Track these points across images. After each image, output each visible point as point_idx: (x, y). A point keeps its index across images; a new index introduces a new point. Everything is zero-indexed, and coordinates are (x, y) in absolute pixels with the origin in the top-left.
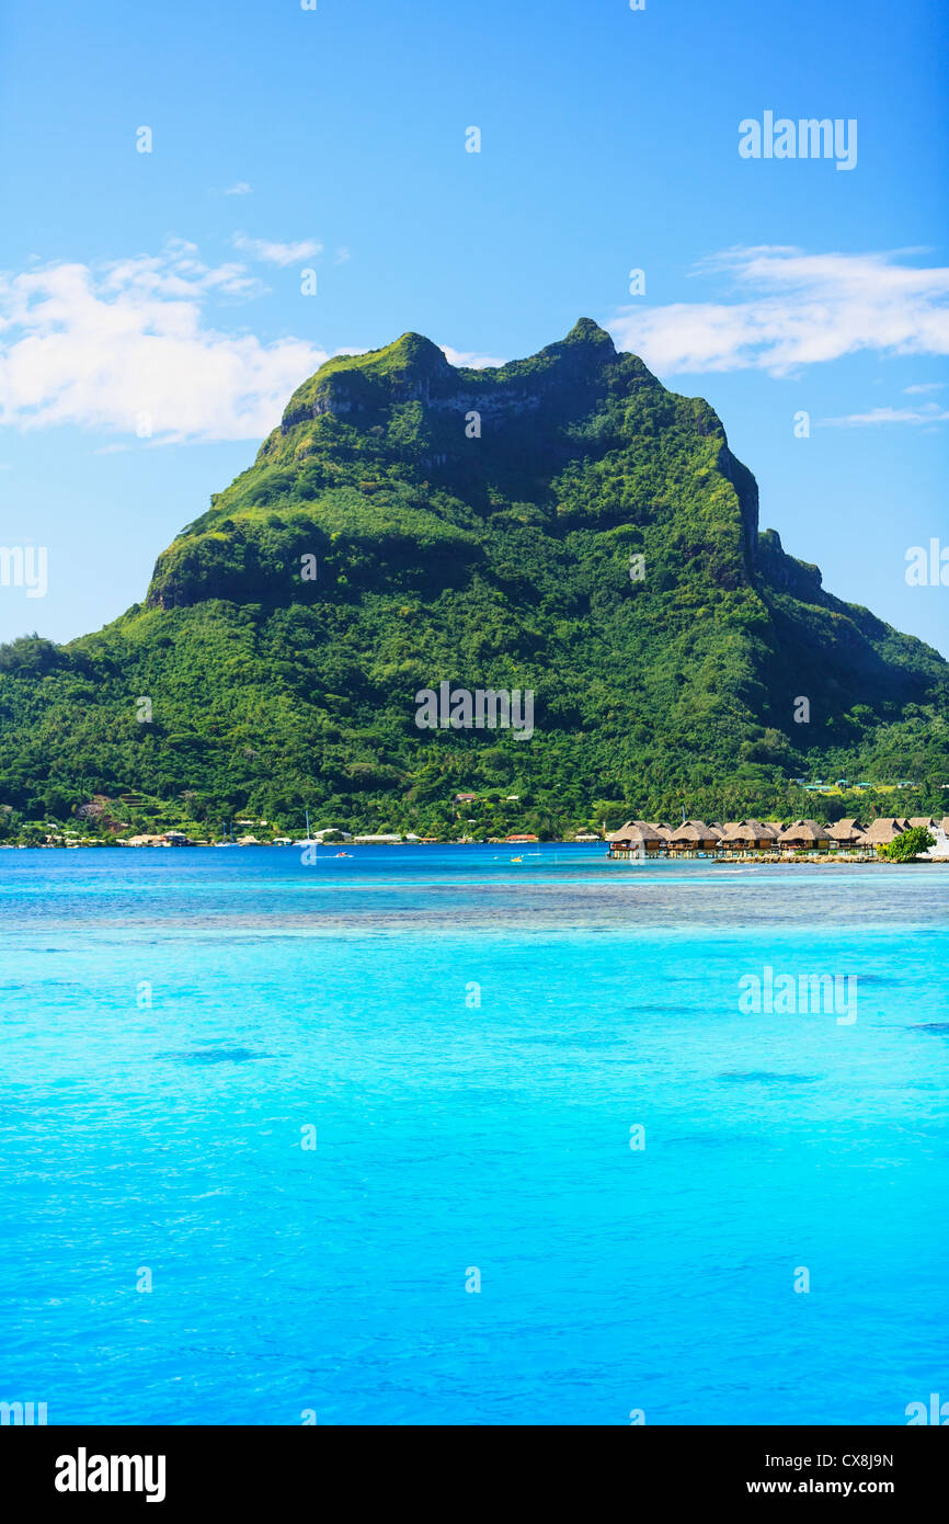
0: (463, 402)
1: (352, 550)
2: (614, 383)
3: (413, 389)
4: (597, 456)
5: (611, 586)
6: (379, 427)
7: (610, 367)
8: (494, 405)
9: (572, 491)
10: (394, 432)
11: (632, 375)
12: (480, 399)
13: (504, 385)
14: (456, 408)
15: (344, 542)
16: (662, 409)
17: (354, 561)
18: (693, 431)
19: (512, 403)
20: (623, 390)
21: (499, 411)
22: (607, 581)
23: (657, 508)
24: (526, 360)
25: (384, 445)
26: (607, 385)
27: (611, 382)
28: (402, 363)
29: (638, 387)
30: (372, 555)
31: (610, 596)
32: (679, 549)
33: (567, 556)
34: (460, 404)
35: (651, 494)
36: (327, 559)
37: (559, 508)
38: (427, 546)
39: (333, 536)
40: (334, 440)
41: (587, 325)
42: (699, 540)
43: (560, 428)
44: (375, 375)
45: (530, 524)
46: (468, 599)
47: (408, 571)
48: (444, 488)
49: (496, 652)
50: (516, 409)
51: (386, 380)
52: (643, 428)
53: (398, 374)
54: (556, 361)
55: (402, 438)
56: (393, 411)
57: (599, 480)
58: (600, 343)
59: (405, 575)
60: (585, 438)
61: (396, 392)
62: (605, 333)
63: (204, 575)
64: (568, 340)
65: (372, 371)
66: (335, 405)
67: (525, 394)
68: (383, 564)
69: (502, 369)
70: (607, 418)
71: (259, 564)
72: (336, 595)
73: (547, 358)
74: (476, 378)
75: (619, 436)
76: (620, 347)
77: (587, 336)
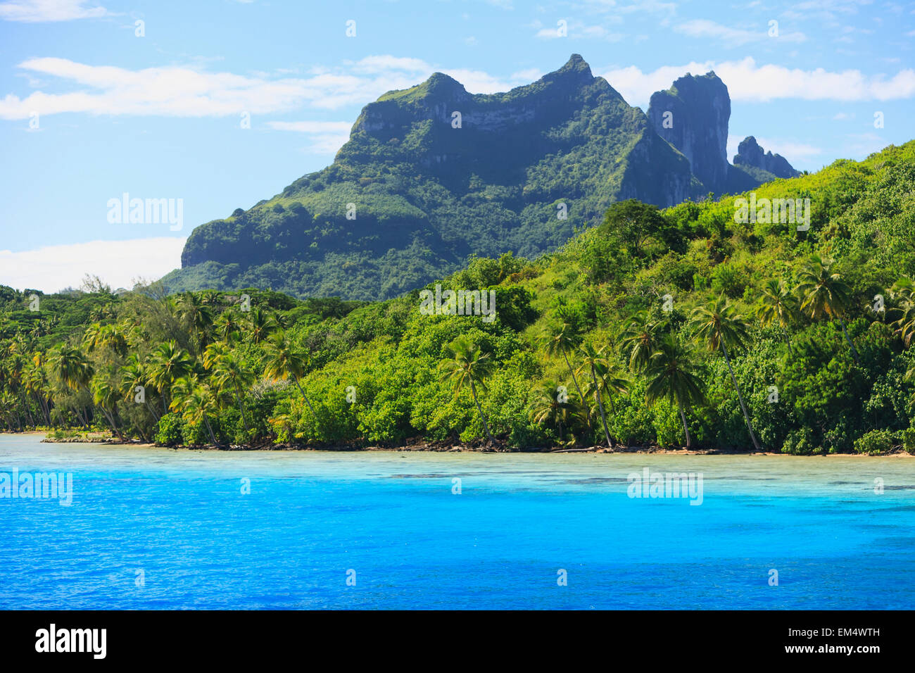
0: (475, 117)
1: (327, 225)
2: (588, 99)
3: (428, 111)
4: (566, 150)
5: (533, 242)
6: (396, 139)
7: (586, 87)
8: (498, 119)
9: (539, 177)
10: (407, 142)
11: (599, 92)
12: (488, 115)
13: (507, 104)
14: (472, 121)
15: (322, 220)
16: (615, 115)
17: (324, 232)
18: (631, 130)
19: (512, 116)
20: (593, 104)
21: (503, 122)
22: (532, 239)
23: (586, 186)
24: (528, 86)
25: (396, 151)
26: (584, 100)
27: (586, 98)
28: (423, 94)
29: (603, 100)
30: (341, 227)
31: (531, 249)
32: (582, 215)
33: (513, 222)
34: (473, 119)
35: (586, 177)
36: (306, 231)
37: (525, 188)
38: (383, 220)
39: (315, 217)
40: (358, 149)
41: (576, 59)
42: (593, 209)
43: (543, 132)
44: (405, 103)
45: (493, 200)
46: (403, 255)
47: (367, 238)
48: (433, 178)
49: (401, 291)
50: (516, 121)
51: (412, 106)
52: (599, 129)
53: (420, 102)
54: (550, 85)
55: (410, 146)
56: (412, 127)
57: (559, 167)
58: (582, 72)
59: (364, 240)
60: (560, 138)
61: (418, 114)
62: (586, 64)
63: (205, 246)
64: (560, 70)
65: (404, 100)
66: (369, 126)
67: (523, 110)
68: (349, 233)
69: (509, 93)
70: (578, 123)
71: (252, 236)
72: (308, 255)
73: (543, 84)
74: (485, 100)
75: (583, 137)
76: (595, 74)
77: (574, 67)
